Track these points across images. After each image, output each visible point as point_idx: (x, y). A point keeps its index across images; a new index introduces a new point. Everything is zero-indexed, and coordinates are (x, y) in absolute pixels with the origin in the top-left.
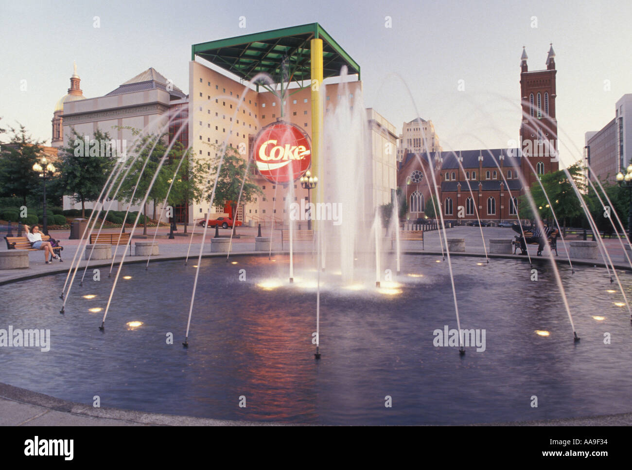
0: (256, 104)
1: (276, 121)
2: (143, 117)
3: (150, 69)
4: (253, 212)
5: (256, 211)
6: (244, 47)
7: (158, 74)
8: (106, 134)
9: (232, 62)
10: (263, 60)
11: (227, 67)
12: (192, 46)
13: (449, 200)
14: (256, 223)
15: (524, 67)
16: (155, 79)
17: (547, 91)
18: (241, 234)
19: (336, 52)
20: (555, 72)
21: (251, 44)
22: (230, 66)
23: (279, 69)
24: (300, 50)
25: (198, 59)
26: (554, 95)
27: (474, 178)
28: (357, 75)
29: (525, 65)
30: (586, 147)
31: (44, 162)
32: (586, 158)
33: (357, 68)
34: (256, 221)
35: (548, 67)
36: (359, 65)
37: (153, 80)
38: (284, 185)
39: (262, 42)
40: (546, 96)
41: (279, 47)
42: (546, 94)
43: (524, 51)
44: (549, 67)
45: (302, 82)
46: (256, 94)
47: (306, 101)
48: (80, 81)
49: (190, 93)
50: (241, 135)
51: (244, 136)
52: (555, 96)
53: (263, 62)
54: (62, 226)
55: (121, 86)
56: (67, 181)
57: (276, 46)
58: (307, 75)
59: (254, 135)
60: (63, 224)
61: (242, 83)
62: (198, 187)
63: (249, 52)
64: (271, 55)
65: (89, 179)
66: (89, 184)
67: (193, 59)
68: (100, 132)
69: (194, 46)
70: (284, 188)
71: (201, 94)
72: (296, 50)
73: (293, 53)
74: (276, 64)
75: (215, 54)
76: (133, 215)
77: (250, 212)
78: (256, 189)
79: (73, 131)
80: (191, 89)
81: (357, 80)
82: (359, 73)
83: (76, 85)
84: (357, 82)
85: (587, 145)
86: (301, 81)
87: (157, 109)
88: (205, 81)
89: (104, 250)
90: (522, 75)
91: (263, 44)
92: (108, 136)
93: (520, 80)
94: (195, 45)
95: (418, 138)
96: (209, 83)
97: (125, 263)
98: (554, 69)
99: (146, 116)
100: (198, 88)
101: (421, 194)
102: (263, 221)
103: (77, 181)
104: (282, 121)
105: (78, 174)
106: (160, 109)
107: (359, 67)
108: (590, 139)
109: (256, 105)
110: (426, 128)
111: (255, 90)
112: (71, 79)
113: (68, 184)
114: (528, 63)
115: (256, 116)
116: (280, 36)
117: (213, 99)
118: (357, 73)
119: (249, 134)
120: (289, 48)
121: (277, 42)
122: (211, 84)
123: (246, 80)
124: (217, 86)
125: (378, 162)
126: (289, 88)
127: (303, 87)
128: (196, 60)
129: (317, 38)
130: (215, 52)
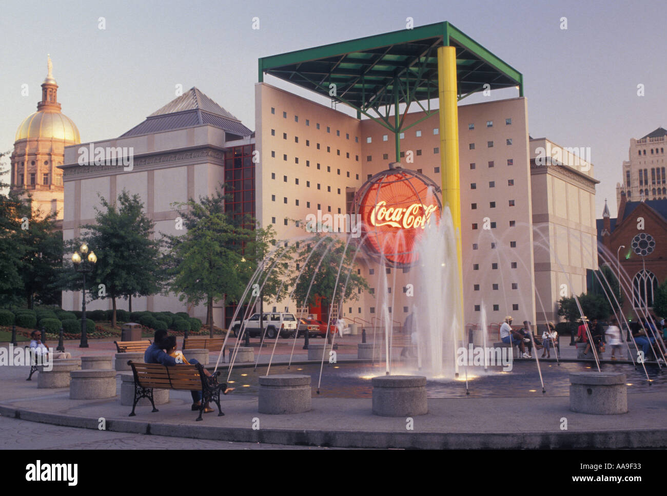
0: (357, 138)
1: (389, 169)
2: (186, 167)
3: (192, 90)
4: (355, 310)
5: (360, 309)
6: (336, 59)
7: (204, 97)
8: (135, 197)
10: (366, 75)
12: (259, 59)
14: (359, 328)
16: (201, 106)
18: (338, 344)
19: (478, 59)
21: (347, 54)
22: (316, 86)
23: (392, 84)
24: (423, 59)
28: (517, 88)
31: (84, 250)
33: (517, 77)
34: (360, 325)
36: (520, 72)
37: (198, 109)
38: (403, 268)
39: (363, 52)
41: (388, 57)
45: (429, 102)
46: (357, 122)
47: (436, 131)
48: (58, 89)
49: (256, 129)
50: (334, 190)
51: (339, 190)
53: (367, 77)
54: (91, 334)
55: (149, 119)
56: (97, 270)
57: (384, 55)
58: (434, 92)
59: (355, 188)
60: (92, 331)
61: (334, 108)
62: (279, 279)
63: (344, 65)
64: (377, 67)
65: (123, 267)
66: (124, 274)
67: (261, 79)
68: (127, 194)
69: (262, 61)
70: (404, 272)
71: (273, 132)
72: (417, 59)
73: (414, 63)
74: (385, 79)
75: (293, 71)
76: (180, 319)
77: (350, 312)
78: (358, 281)
79: (102, 202)
80: (258, 124)
81: (518, 95)
82: (521, 85)
83: (51, 95)
84: (518, 99)
86: (426, 101)
87: (207, 155)
88: (279, 112)
89: (203, 355)
91: (365, 54)
92: (138, 200)
94: (263, 59)
95: (660, 166)
96: (285, 114)
97: (234, 367)
99: (190, 166)
100: (270, 121)
102: (371, 325)
103: (108, 270)
105: (111, 261)
106: (211, 156)
107: (521, 75)
109: (357, 141)
111: (356, 117)
112: (42, 86)
113: (97, 275)
115: (357, 157)
116: (391, 43)
117: (291, 138)
118: (517, 85)
119: (347, 187)
120: (405, 57)
121: (387, 51)
122: (287, 115)
123: (340, 102)
124: (296, 117)
125: (557, 227)
126: (408, 112)
127: (428, 111)
128: (264, 81)
129: (447, 45)
130: (293, 67)
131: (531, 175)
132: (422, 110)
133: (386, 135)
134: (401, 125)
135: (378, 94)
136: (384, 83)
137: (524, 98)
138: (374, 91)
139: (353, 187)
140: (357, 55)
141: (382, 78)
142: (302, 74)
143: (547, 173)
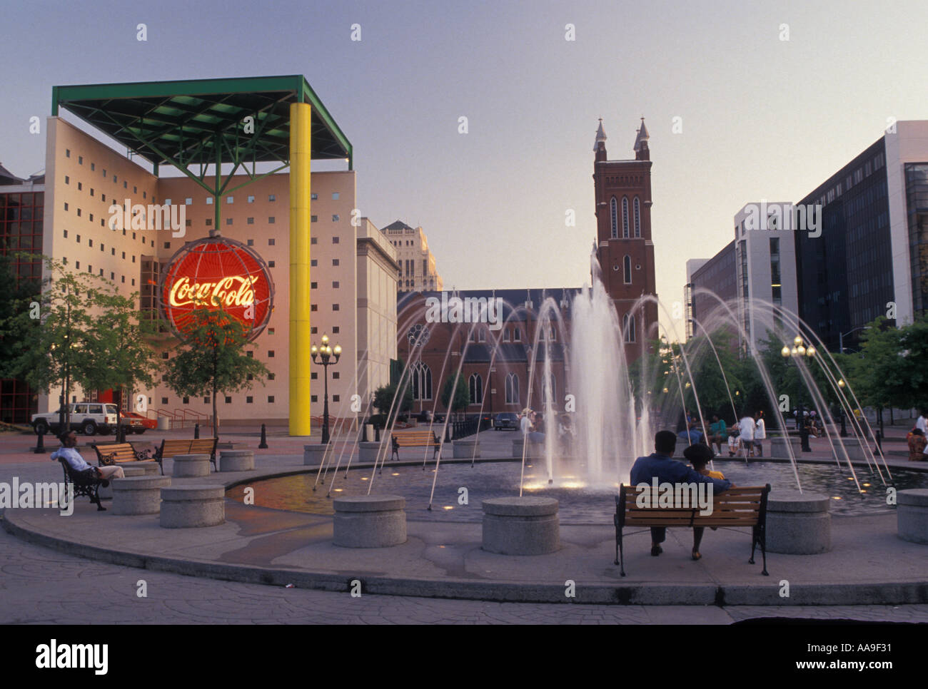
0: (153, 198)
1: (208, 236)
6: (158, 101)
9: (126, 122)
10: (185, 125)
11: (110, 130)
12: (54, 87)
13: (475, 378)
15: (601, 152)
17: (637, 195)
20: (650, 164)
21: (173, 97)
25: (64, 113)
26: (648, 202)
27: (517, 338)
28: (347, 160)
29: (602, 150)
30: (688, 286)
32: (689, 305)
33: (347, 147)
35: (637, 154)
36: (351, 143)
39: (195, 96)
40: (636, 204)
41: (220, 107)
42: (636, 200)
43: (601, 124)
44: (639, 156)
45: (254, 164)
46: (154, 179)
47: (251, 199)
50: (129, 257)
51: (134, 258)
52: (650, 204)
53: (184, 128)
57: (217, 104)
59: (152, 257)
61: (129, 158)
63: (162, 109)
64: (201, 117)
67: (55, 112)
69: (58, 90)
71: (67, 179)
74: (204, 133)
75: (96, 108)
81: (347, 169)
82: (350, 158)
84: (347, 172)
85: (690, 282)
86: (251, 163)
88: (75, 155)
90: (597, 166)
91: (192, 98)
93: (593, 173)
94: (59, 87)
95: (410, 259)
96: (81, 159)
98: (649, 159)
100: (64, 166)
101: (425, 367)
104: (218, 236)
107: (351, 146)
108: (694, 272)
109: (153, 201)
110: (412, 242)
111: (152, 171)
114: (607, 147)
116: (232, 90)
117: (86, 190)
118: (347, 157)
119: (142, 255)
120: (238, 109)
121: (225, 99)
122: (83, 160)
123: (137, 154)
124: (93, 165)
125: (373, 312)
126: (235, 174)
127: (253, 175)
128: (60, 115)
129: (301, 102)
130: (97, 103)
131: (358, 255)
132: (246, 173)
133: (190, 197)
134: (222, 189)
135: (188, 149)
136: (200, 137)
137: (354, 172)
138: (185, 145)
139: (151, 255)
140: (183, 99)
141: (199, 130)
142: (109, 114)
143: (367, 255)
